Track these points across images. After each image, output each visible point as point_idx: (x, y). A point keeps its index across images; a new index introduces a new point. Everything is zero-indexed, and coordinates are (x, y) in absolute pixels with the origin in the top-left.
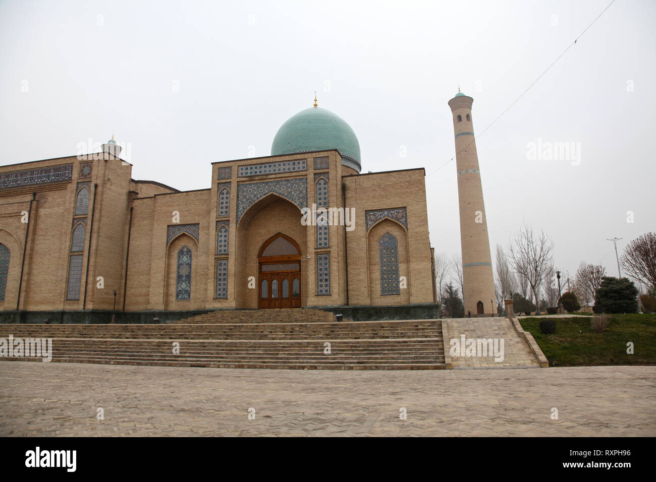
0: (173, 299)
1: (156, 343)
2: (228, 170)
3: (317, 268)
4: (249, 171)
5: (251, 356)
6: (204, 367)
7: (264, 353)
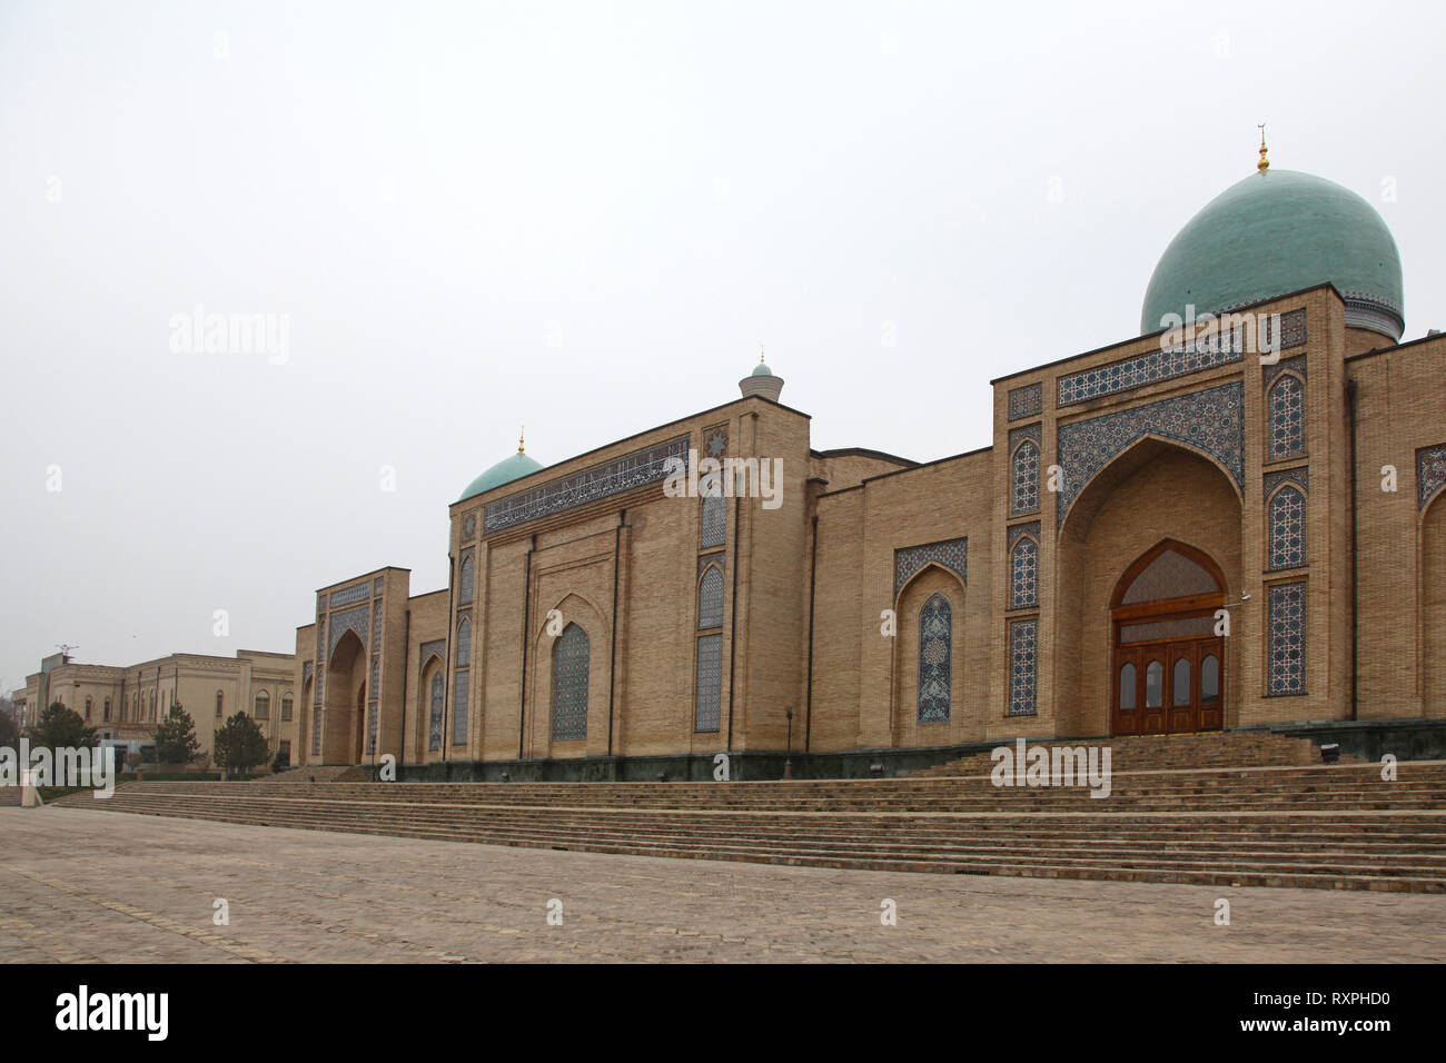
0: (911, 720)
1: (880, 819)
2: (1031, 393)
3: (1270, 624)
4: (1085, 386)
5: (1097, 851)
6: (987, 873)
7: (1127, 845)
